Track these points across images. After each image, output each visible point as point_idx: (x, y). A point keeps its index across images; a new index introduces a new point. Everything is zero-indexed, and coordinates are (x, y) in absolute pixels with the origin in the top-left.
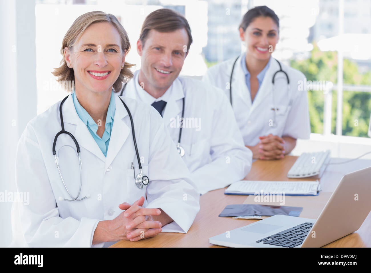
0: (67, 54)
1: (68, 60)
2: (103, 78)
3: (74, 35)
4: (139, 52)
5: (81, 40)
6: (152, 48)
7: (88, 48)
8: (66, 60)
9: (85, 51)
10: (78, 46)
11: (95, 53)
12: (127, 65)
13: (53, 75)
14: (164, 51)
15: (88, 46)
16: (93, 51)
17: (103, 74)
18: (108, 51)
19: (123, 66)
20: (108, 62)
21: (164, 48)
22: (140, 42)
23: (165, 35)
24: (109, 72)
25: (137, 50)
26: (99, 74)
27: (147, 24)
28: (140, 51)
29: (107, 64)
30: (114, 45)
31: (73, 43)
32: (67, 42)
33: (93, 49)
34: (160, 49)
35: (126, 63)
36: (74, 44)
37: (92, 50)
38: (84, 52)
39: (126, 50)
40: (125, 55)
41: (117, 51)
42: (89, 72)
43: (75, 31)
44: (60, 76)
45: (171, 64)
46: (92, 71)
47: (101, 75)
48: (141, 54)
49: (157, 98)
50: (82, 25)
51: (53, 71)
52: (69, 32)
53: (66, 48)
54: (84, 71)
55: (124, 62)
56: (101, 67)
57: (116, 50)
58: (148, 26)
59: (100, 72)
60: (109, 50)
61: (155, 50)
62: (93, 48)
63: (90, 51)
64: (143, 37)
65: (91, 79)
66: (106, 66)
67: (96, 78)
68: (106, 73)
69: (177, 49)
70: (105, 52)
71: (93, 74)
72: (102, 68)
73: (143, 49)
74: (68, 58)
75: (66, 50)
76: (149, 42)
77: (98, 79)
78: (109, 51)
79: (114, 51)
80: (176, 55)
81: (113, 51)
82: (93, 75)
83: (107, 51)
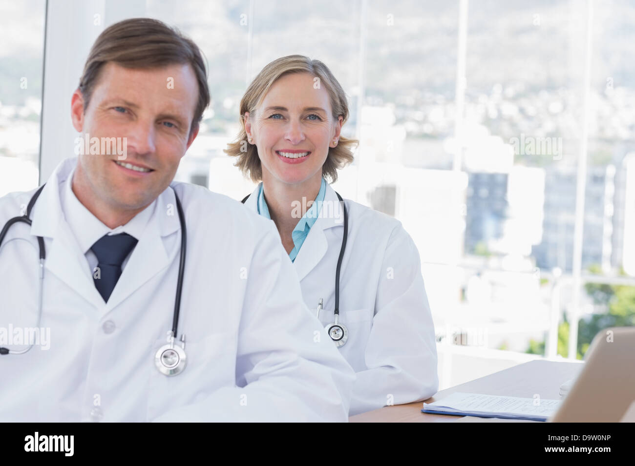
0: (248, 122)
1: (249, 132)
2: (299, 161)
3: (256, 94)
4: (76, 121)
5: (266, 99)
6: (105, 108)
7: (274, 113)
8: (246, 132)
9: (271, 117)
10: (260, 110)
11: (286, 122)
12: (343, 141)
13: (226, 155)
14: (137, 116)
15: (275, 109)
16: (284, 118)
17: (297, 154)
18: (308, 118)
19: (336, 142)
20: (306, 136)
21: (137, 107)
22: (81, 96)
23: (138, 77)
24: (309, 153)
25: (73, 117)
26: (292, 154)
27: (99, 50)
28: (79, 119)
29: (304, 138)
30: (317, 108)
31: (254, 105)
32: (247, 104)
33: (283, 115)
34: (127, 111)
35: (341, 138)
36: (256, 106)
37: (281, 117)
38: (269, 120)
39: (341, 118)
40: (341, 126)
41: (322, 118)
42: (278, 152)
43: (259, 86)
44: (239, 156)
45: (153, 148)
46: (282, 151)
47: (295, 156)
48: (80, 128)
49: (113, 228)
50: (268, 78)
51: (226, 148)
52: (250, 89)
53: (247, 114)
54: (271, 152)
55: (339, 137)
56: (293, 143)
57: (320, 117)
58: (100, 55)
59: (293, 152)
60: (310, 116)
61: (114, 113)
62: (284, 113)
63: (280, 118)
64: (87, 83)
65: (281, 162)
66: (302, 141)
67: (288, 160)
68: (304, 154)
69: (169, 112)
70: (302, 121)
71: (283, 154)
72: (295, 145)
73: (84, 114)
74: (249, 129)
75: (246, 117)
76: (100, 93)
77: (291, 163)
78: (310, 119)
79: (317, 118)
80: (166, 128)
81: (315, 119)
82: (283, 156)
83: (305, 119)
